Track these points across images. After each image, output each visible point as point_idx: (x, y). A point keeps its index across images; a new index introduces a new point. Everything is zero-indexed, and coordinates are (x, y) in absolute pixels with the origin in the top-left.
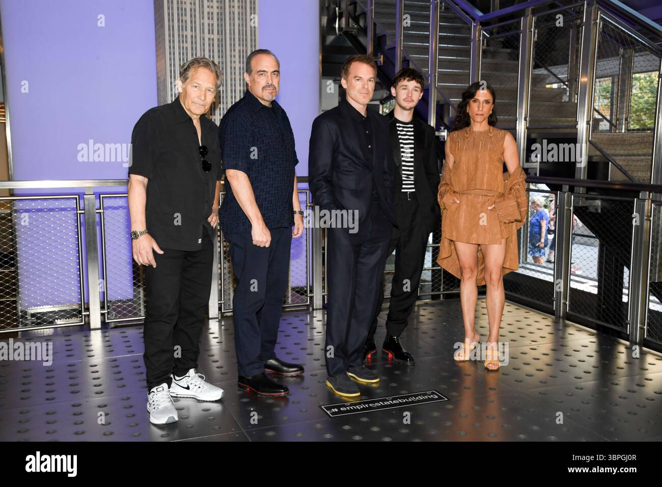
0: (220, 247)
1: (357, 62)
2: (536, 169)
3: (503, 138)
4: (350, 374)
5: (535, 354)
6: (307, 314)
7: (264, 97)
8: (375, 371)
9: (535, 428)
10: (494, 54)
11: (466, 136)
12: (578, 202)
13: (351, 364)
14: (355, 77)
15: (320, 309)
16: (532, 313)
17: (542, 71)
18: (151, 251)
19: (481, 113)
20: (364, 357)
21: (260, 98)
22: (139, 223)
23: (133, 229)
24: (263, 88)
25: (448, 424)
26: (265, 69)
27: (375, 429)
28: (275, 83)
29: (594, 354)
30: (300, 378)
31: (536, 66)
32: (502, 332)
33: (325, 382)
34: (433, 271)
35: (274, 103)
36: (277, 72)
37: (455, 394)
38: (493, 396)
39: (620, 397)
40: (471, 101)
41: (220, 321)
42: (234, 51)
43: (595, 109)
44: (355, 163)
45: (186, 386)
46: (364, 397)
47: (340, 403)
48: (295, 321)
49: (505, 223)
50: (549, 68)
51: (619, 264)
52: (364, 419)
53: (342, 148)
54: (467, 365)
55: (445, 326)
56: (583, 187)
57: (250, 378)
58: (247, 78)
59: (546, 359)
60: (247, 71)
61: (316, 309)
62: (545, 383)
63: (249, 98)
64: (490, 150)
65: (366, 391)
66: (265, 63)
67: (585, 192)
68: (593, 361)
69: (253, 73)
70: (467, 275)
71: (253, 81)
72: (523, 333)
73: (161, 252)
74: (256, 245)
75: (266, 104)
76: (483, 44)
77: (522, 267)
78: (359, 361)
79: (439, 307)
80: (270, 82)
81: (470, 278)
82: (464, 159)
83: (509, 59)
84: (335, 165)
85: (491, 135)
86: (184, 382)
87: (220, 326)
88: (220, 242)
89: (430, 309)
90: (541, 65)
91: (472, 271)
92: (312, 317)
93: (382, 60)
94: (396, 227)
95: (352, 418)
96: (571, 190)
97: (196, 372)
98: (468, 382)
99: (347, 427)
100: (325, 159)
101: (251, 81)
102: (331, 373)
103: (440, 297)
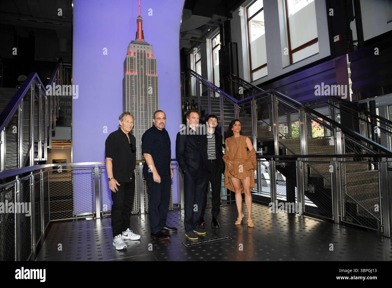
0: (145, 188)
1: (193, 112)
2: (261, 153)
3: (246, 139)
4: (195, 231)
5: (265, 221)
6: (178, 211)
7: (160, 127)
8: (204, 230)
9: (266, 246)
10: (244, 116)
11: (232, 139)
12: (277, 164)
13: (195, 227)
14: (193, 117)
15: (183, 209)
16: (263, 207)
17: (261, 121)
18: (116, 185)
19: (238, 128)
20: (200, 225)
21: (158, 128)
22: (110, 175)
23: (108, 177)
24: (160, 124)
25: (233, 247)
26: (160, 117)
27: (204, 251)
28: (164, 122)
29: (287, 219)
30: (176, 233)
31: (259, 120)
32: (253, 214)
33: (185, 235)
34: (227, 196)
35: (164, 129)
36: (165, 118)
37: (235, 236)
38: (250, 236)
39: (297, 233)
40: (234, 125)
41: (145, 215)
42: (150, 116)
43: (279, 133)
44: (193, 149)
45: (126, 235)
46: (200, 239)
47: (190, 242)
48: (174, 214)
49: (248, 170)
50: (264, 120)
51: (293, 185)
52: (200, 247)
53: (188, 143)
54: (240, 226)
55: (231, 213)
56: (278, 158)
57: (155, 233)
58: (154, 121)
59: (270, 222)
60: (154, 118)
61: (182, 209)
62: (269, 230)
63: (154, 128)
64: (241, 144)
65: (201, 237)
66: (161, 115)
67: (279, 160)
68: (287, 222)
69: (156, 119)
70: (237, 191)
71: (156, 121)
72: (261, 213)
73: (120, 185)
74: (155, 182)
75: (161, 130)
76: (239, 111)
77: (260, 193)
78: (198, 226)
79: (229, 206)
80: (162, 122)
81: (238, 192)
82: (232, 148)
83: (249, 117)
84: (186, 150)
85: (241, 138)
86: (125, 233)
87: (145, 216)
88: (144, 184)
89: (226, 207)
90: (260, 119)
91: (239, 189)
92: (180, 212)
93: (204, 119)
94: (210, 172)
95: (195, 247)
96: (274, 159)
97: (130, 230)
98: (241, 232)
99: (193, 250)
100: (182, 148)
101: (155, 121)
102: (187, 230)
103: (230, 203)
